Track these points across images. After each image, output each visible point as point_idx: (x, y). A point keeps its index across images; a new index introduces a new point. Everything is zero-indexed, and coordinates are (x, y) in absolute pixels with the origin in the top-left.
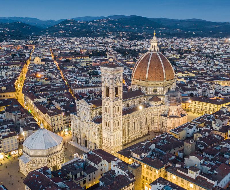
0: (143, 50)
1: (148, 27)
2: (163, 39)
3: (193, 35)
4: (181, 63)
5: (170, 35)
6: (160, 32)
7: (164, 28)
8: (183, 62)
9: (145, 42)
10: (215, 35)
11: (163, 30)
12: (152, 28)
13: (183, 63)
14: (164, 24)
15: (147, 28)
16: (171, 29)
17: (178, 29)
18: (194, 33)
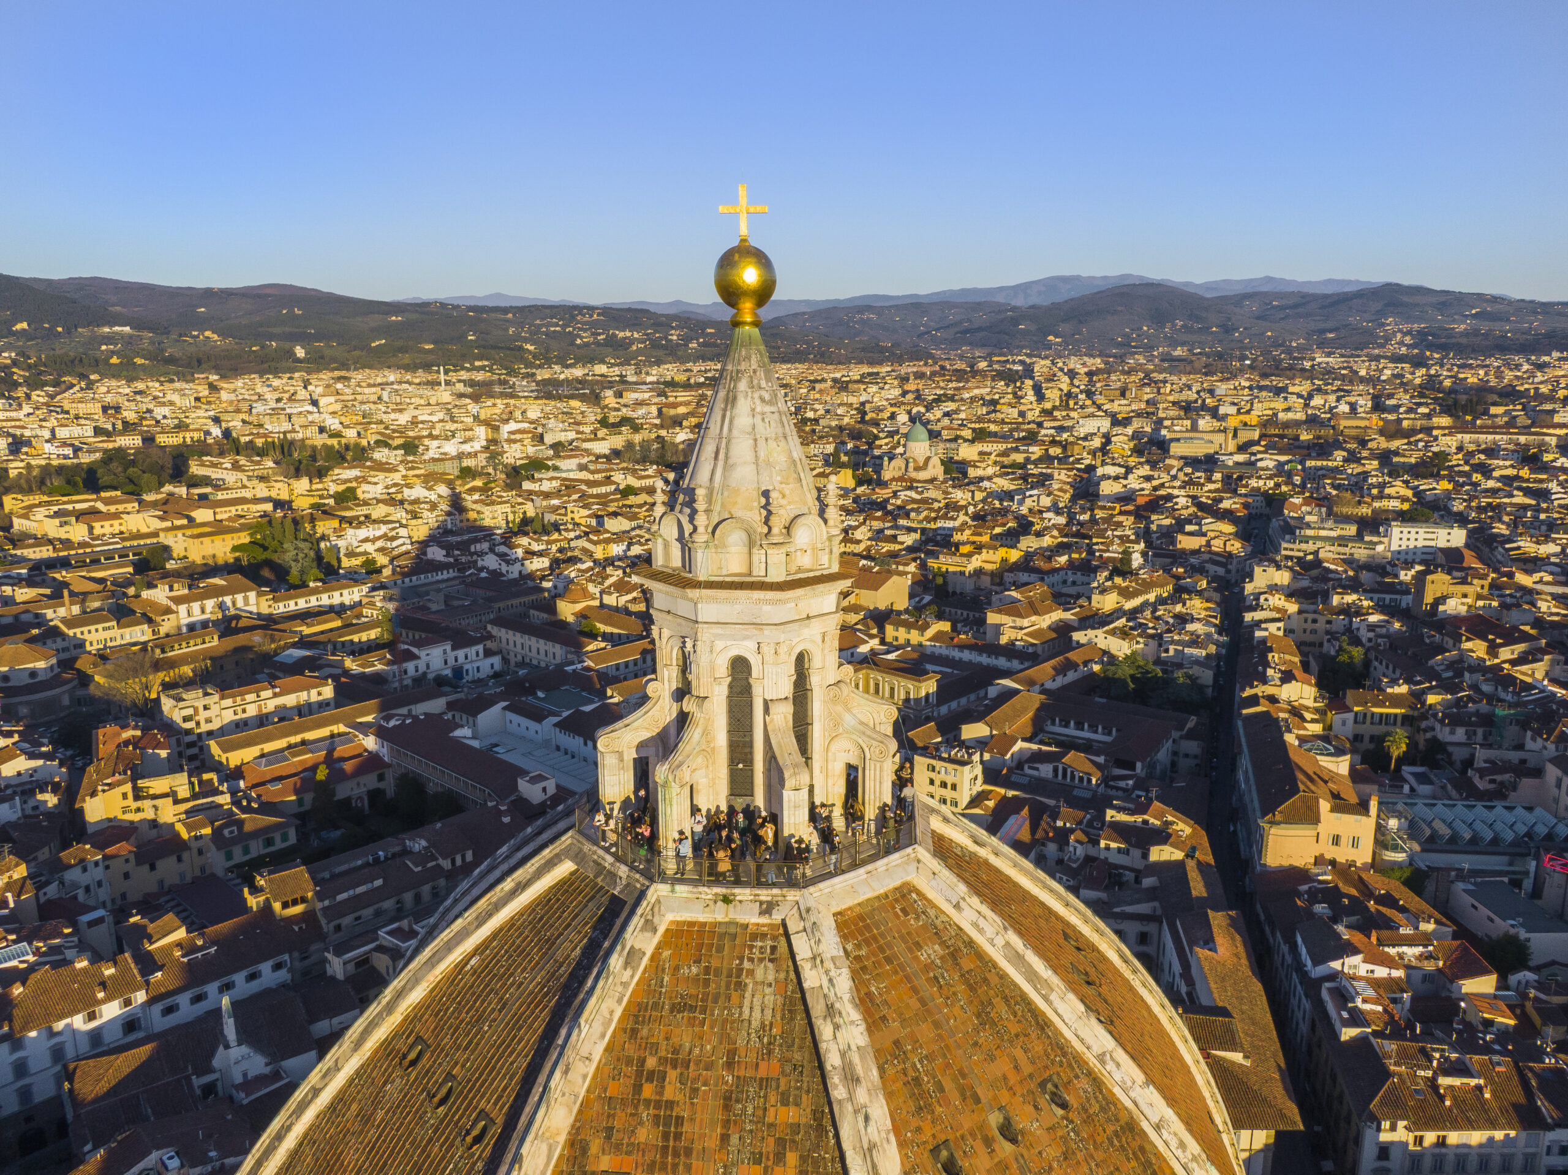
0: (29, 467)
1: (25, 325)
2: (141, 386)
3: (299, 361)
4: (366, 540)
5: (171, 360)
6: (104, 347)
7: (127, 329)
8: (378, 533)
9: (27, 409)
10: (407, 359)
11: (122, 335)
12: (52, 329)
13: (379, 544)
14: (118, 308)
15: (19, 327)
16: (168, 333)
17: (208, 333)
18: (300, 352)
